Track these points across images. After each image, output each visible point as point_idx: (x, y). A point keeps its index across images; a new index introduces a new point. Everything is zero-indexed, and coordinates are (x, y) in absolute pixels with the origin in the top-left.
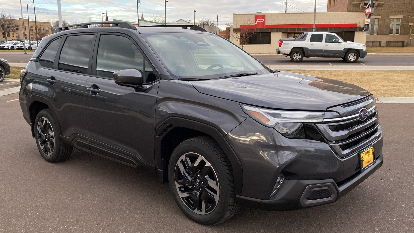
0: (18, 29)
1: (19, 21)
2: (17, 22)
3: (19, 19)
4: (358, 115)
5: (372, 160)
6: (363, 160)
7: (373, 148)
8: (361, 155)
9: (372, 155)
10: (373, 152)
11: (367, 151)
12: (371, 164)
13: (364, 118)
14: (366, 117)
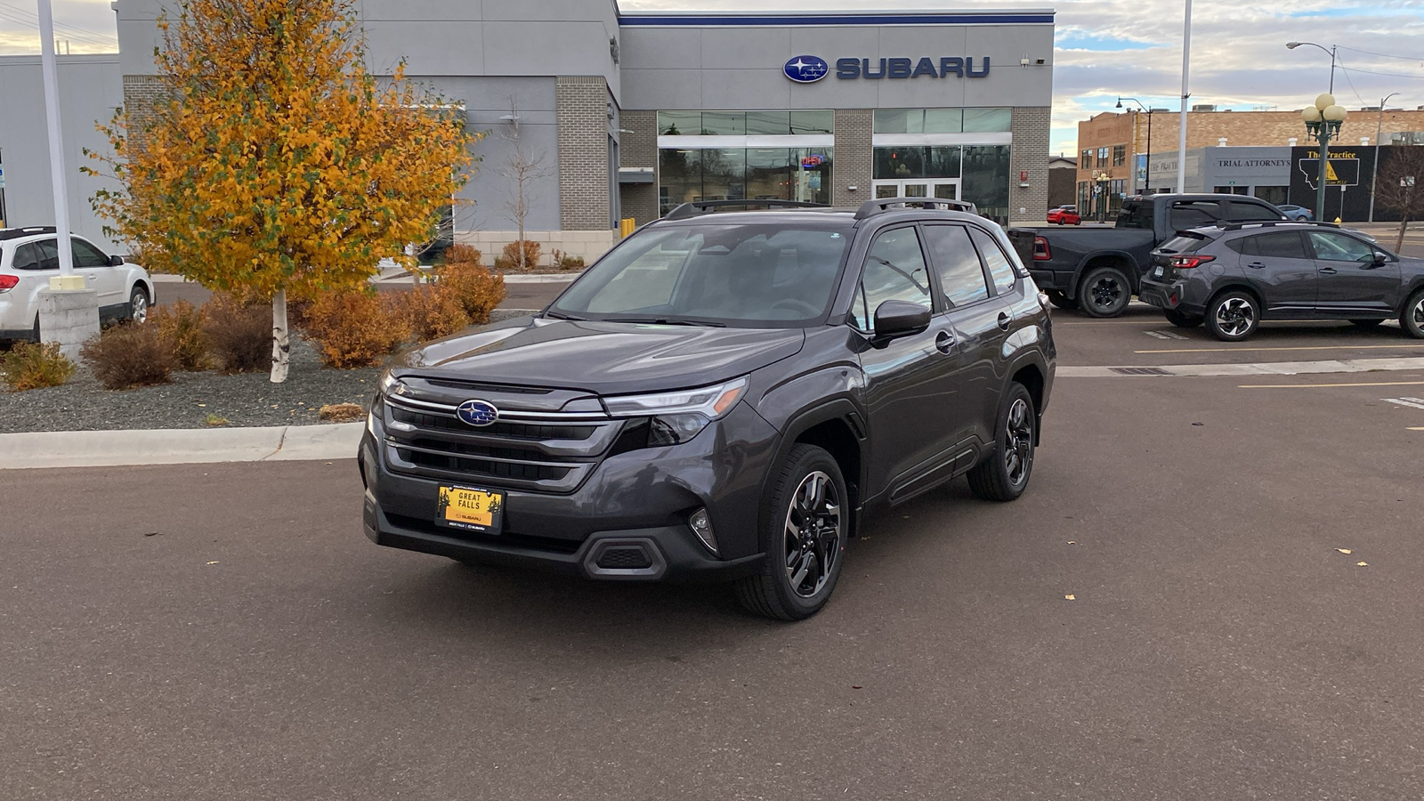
4: (454, 408)
5: (486, 520)
6: (447, 503)
7: (499, 497)
8: (442, 489)
9: (489, 511)
10: (494, 506)
11: (468, 492)
12: (476, 525)
13: (480, 422)
14: (485, 422)
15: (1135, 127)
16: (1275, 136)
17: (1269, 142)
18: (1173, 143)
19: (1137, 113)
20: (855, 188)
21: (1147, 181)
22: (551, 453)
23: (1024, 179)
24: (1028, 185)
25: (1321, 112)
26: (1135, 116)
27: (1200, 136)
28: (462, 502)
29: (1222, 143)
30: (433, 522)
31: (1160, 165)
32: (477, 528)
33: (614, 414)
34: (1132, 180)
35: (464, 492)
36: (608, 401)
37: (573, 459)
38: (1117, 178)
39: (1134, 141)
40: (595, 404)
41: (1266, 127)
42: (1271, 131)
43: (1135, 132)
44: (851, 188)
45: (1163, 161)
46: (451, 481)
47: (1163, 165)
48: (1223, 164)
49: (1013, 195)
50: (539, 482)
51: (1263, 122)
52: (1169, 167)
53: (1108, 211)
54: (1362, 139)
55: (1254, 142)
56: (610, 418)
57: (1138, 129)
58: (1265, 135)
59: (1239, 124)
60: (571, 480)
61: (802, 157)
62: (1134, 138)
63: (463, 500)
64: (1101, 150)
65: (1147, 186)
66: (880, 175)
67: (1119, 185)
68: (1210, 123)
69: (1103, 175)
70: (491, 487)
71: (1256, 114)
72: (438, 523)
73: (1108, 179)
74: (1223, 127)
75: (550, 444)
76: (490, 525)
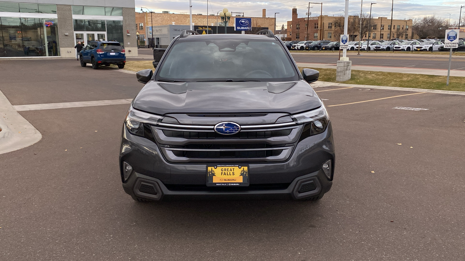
0: (375, 29)
1: (378, 20)
2: (375, 21)
3: (378, 18)
4: (213, 127)
5: (240, 180)
6: (214, 175)
7: (246, 168)
8: (210, 169)
9: (240, 175)
10: (243, 173)
11: (227, 168)
12: (233, 183)
13: (229, 133)
14: (233, 132)
15: (145, 17)
16: (187, 22)
17: (186, 24)
18: (158, 23)
19: (146, 13)
20: (68, 34)
21: (153, 35)
22: (273, 144)
23: (128, 33)
24: (130, 35)
25: (225, 14)
26: (145, 14)
27: (166, 21)
28: (223, 173)
29: (173, 23)
30: (206, 185)
31: (155, 30)
32: (234, 184)
33: (299, 122)
34: (146, 35)
35: (224, 168)
36: (295, 116)
37: (282, 145)
38: (141, 34)
39: (146, 22)
40: (289, 119)
41: (185, 19)
42: (186, 21)
43: (146, 19)
44: (66, 34)
45: (156, 29)
46: (215, 164)
47: (156, 30)
48: (175, 30)
49: (125, 38)
50: (267, 158)
51: (184, 17)
52: (158, 31)
53: (139, 45)
54: (212, 24)
55: (182, 24)
56: (297, 124)
57: (147, 18)
58: (185, 22)
59: (177, 18)
60: (283, 155)
61: (44, 22)
62: (146, 21)
63: (224, 172)
64: (140, 24)
65: (153, 37)
66: (76, 30)
67: (142, 36)
68: (168, 17)
69: (137, 33)
70: (240, 164)
71: (181, 15)
72: (208, 185)
73: (139, 34)
74: (172, 18)
75: (272, 139)
76: (242, 182)
